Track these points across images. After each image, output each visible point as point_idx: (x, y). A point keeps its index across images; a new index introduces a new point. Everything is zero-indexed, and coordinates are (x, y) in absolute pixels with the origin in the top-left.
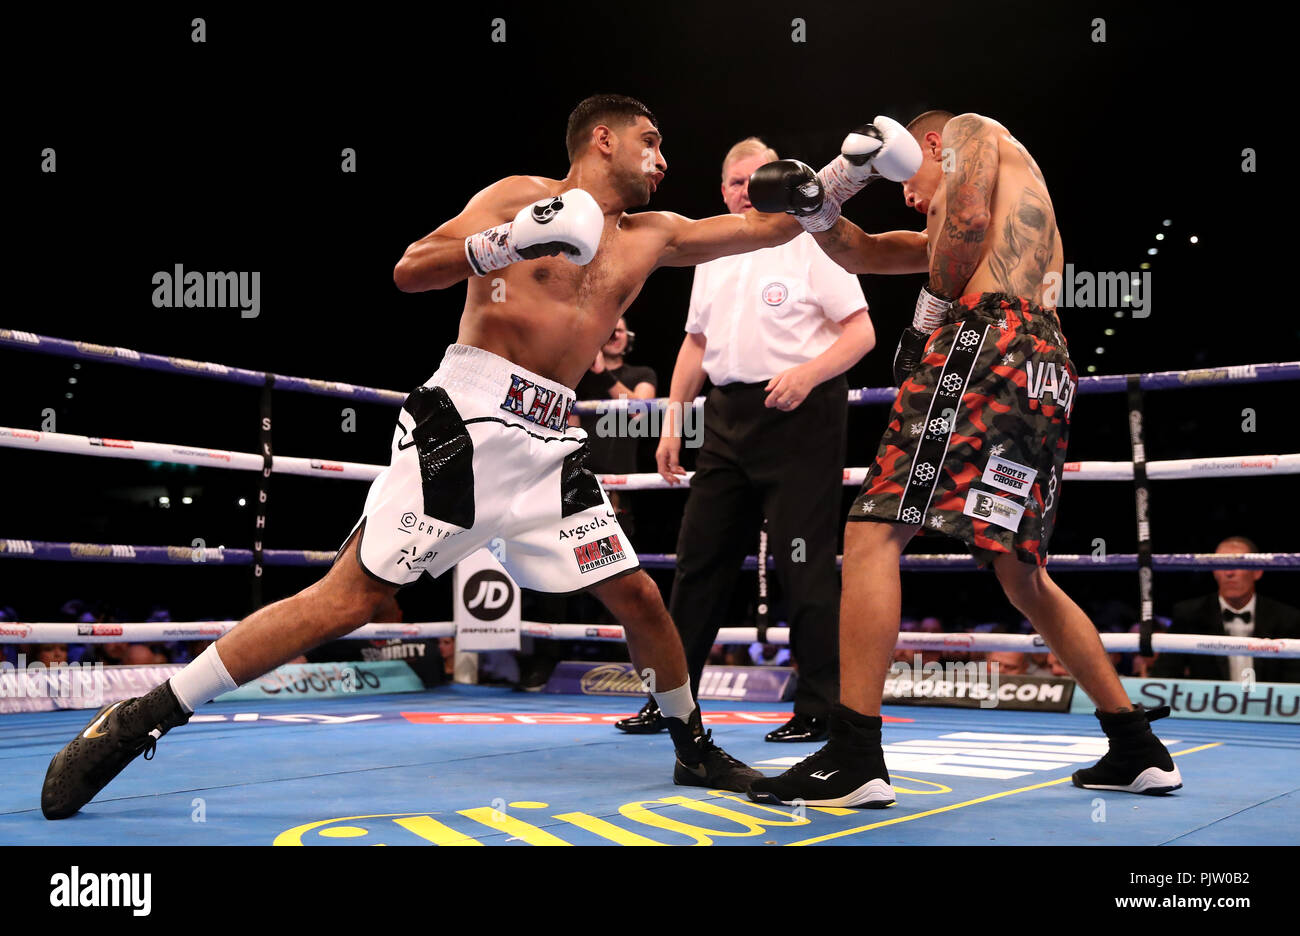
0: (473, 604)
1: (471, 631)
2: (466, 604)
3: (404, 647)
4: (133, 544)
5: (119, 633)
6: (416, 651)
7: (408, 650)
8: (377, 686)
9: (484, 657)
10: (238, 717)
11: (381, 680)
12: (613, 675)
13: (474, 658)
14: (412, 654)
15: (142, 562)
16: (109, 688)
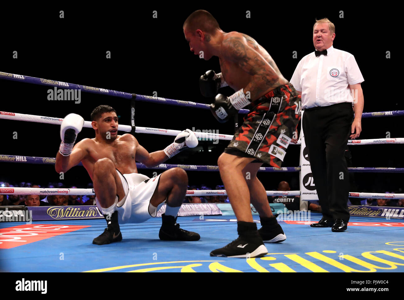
0: (306, 185)
1: (306, 194)
2: (304, 185)
3: (287, 199)
4: (196, 165)
5: (193, 193)
6: (291, 200)
7: (288, 200)
8: (274, 211)
9: (309, 202)
10: (231, 220)
11: (275, 210)
12: (356, 209)
13: (307, 203)
14: (290, 201)
15: (198, 170)
16: (191, 210)
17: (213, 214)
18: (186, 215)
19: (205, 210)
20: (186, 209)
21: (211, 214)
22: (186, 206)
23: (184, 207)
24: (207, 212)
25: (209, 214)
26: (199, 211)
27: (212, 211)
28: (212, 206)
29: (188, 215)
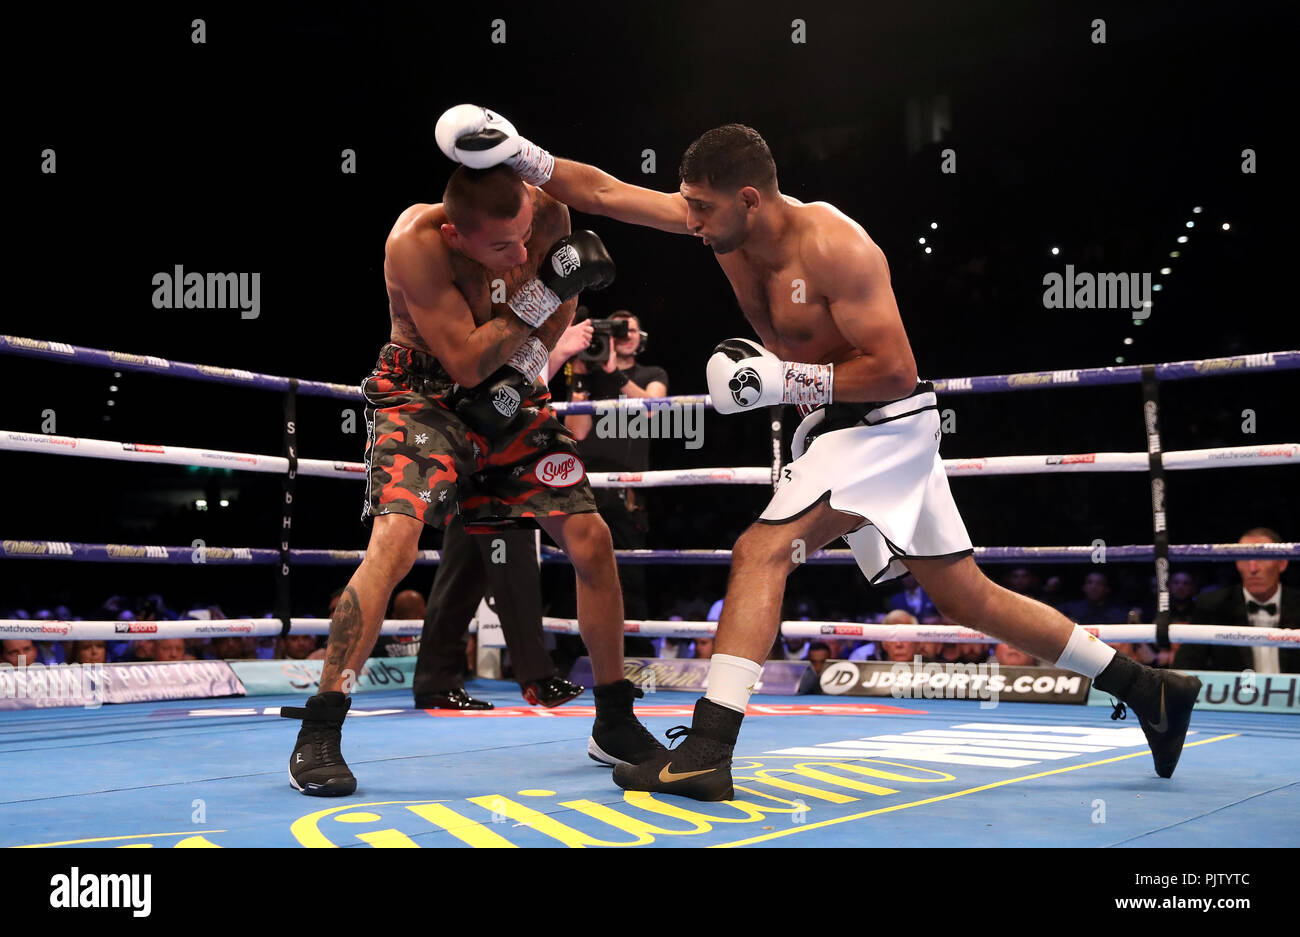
1: (492, 627)
2: (488, 601)
4: (166, 545)
5: (154, 630)
8: (402, 681)
10: (267, 711)
11: (406, 675)
13: (497, 653)
15: (175, 562)
16: (146, 683)
17: (217, 692)
18: (129, 700)
19: (190, 682)
20: (132, 680)
21: (210, 694)
22: (130, 673)
23: (124, 675)
24: (198, 686)
25: (202, 694)
26: (172, 686)
27: (213, 683)
28: (212, 668)
29: (136, 699)
